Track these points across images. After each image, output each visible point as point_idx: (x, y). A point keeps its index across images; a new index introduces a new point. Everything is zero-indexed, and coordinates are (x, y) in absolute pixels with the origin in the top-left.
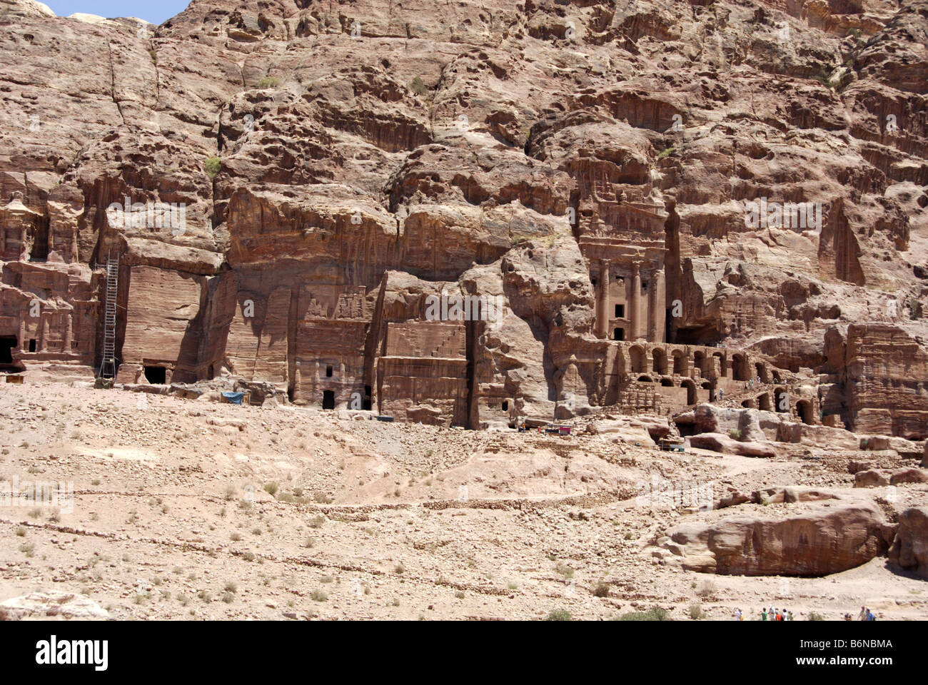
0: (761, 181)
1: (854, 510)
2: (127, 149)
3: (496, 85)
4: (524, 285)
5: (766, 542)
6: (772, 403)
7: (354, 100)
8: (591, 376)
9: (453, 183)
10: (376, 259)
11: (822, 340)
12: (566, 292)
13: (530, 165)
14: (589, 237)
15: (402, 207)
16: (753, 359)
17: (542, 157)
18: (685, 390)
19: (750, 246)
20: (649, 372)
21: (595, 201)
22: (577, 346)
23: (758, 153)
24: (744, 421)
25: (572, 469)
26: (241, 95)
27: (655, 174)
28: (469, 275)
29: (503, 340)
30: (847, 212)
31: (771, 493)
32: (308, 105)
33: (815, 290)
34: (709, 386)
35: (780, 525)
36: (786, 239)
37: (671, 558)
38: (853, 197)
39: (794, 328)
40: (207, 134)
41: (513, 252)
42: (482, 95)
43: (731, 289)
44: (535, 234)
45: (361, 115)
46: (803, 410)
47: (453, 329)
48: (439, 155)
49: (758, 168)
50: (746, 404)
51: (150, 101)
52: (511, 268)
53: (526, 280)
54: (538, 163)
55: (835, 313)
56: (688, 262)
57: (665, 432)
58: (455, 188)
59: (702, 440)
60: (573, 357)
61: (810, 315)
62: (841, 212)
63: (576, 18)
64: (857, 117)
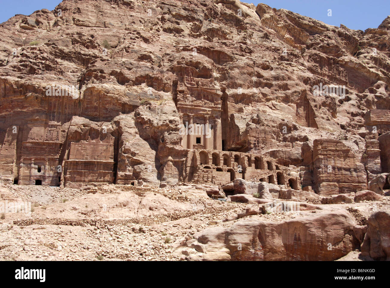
0: (267, 79)
1: (334, 215)
3: (144, 45)
4: (146, 123)
6: (275, 180)
7: (71, 46)
8: (180, 166)
9: (111, 74)
10: (67, 111)
11: (300, 152)
12: (167, 125)
13: (152, 68)
14: (182, 103)
15: (84, 86)
16: (265, 159)
17: (159, 66)
18: (229, 173)
19: (263, 109)
20: (210, 164)
21: (185, 86)
22: (172, 152)
23: (266, 67)
24: (261, 189)
25: (144, 202)
26: (20, 49)
27: (216, 74)
28: (117, 118)
29: (132, 150)
30: (308, 97)
32: (47, 47)
33: (295, 128)
34: (243, 172)
35: (280, 226)
36: (280, 107)
38: (310, 90)
39: (286, 146)
41: (141, 107)
42: (136, 48)
43: (253, 125)
44: (154, 99)
45: (75, 53)
46: (292, 183)
47: (107, 145)
48: (105, 62)
49: (266, 74)
50: (261, 180)
52: (139, 114)
53: (146, 120)
54: (156, 68)
55: (306, 139)
56: (232, 116)
57: (216, 193)
58: (112, 77)
59: (237, 197)
60: (170, 158)
61: (293, 140)
62: (306, 97)
63: (186, 26)
64: (309, 64)
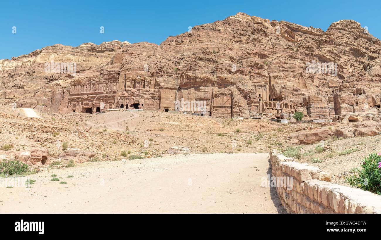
0: (286, 69)
1: (325, 131)
2: (159, 66)
3: (230, 52)
5: (309, 137)
6: (294, 113)
7: (202, 55)
8: (256, 108)
9: (226, 70)
11: (302, 100)
12: (250, 91)
14: (253, 80)
15: (215, 75)
16: (289, 104)
17: (242, 65)
18: (277, 110)
19: (286, 82)
20: (269, 107)
21: (254, 73)
22: (253, 102)
23: (285, 63)
24: (290, 116)
26: (179, 55)
27: (265, 67)
28: (230, 88)
29: (238, 101)
30: (303, 75)
31: (307, 128)
32: (193, 56)
33: (299, 90)
34: (281, 110)
36: (292, 80)
37: (289, 142)
38: (304, 72)
39: (296, 98)
40: (173, 63)
41: (238, 84)
42: (227, 53)
43: (283, 90)
44: (243, 80)
45: (204, 58)
48: (222, 65)
49: (285, 66)
50: (289, 113)
51: (162, 57)
52: (238, 87)
53: (242, 89)
54: (241, 66)
55: (303, 94)
56: (273, 85)
60: (253, 104)
61: (299, 95)
63: (243, 39)
64: (301, 57)
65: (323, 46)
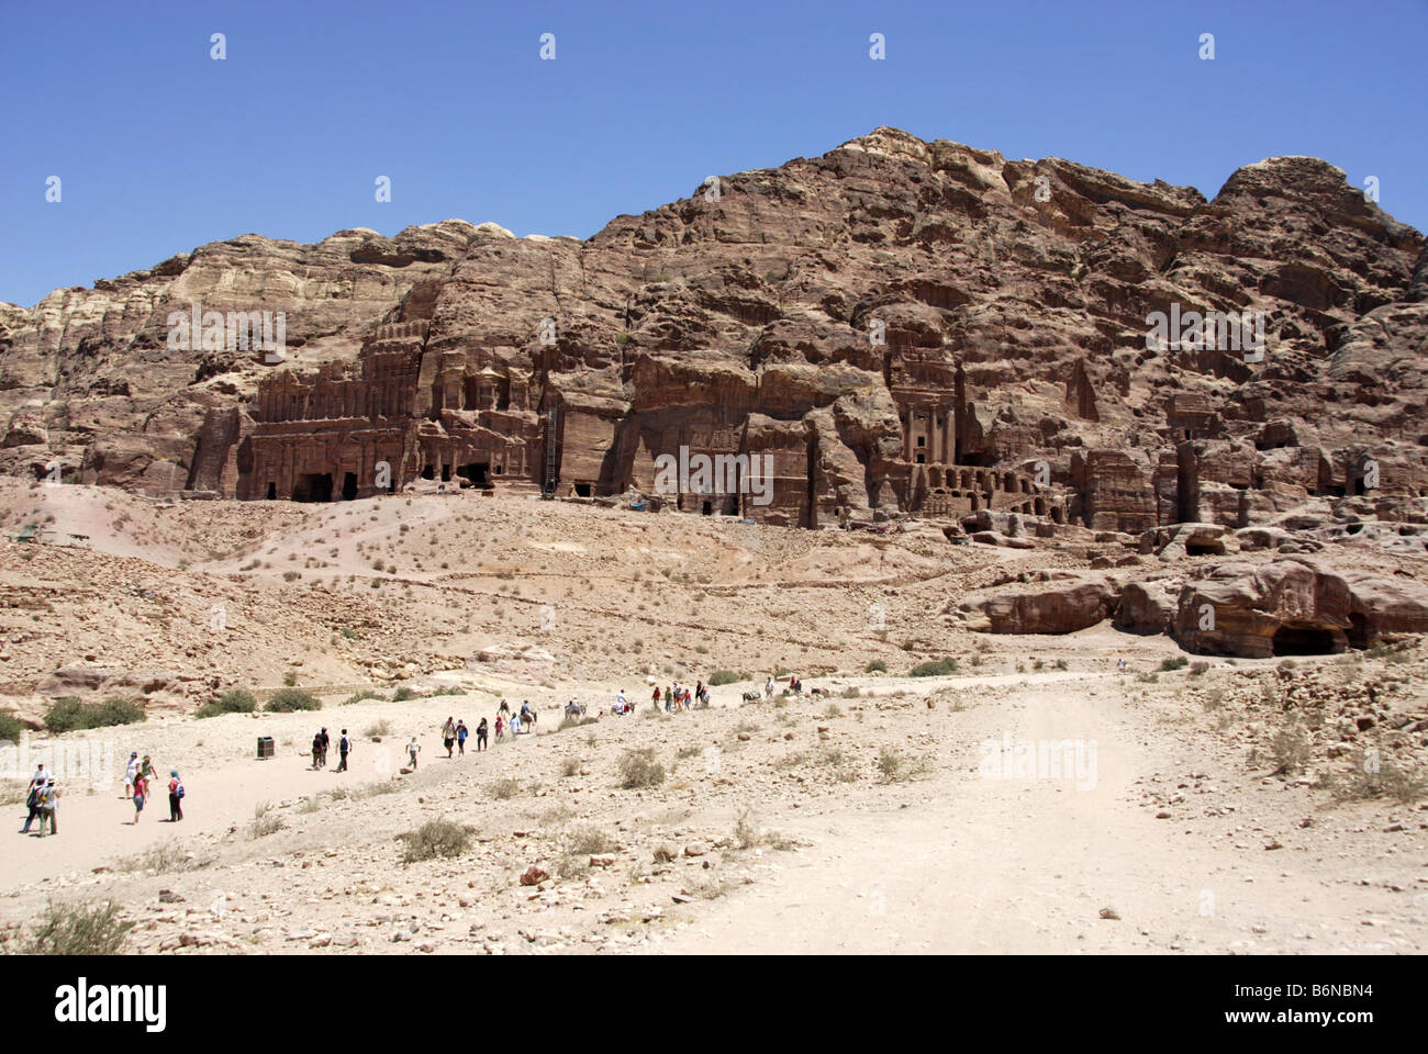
0: (1025, 345)
1: (1091, 586)
2: (563, 328)
3: (829, 276)
4: (851, 423)
5: (1028, 610)
6: (1033, 509)
7: (724, 289)
8: (900, 490)
9: (797, 348)
10: (740, 405)
11: (1068, 462)
12: (881, 427)
13: (854, 334)
14: (898, 387)
15: (760, 366)
16: (1019, 477)
17: (863, 328)
18: (970, 500)
19: (1016, 393)
20: (943, 487)
21: (903, 360)
22: (890, 467)
23: (1021, 325)
24: (1013, 522)
25: (887, 558)
26: (643, 287)
27: (946, 340)
28: (810, 415)
29: (835, 464)
30: (1086, 368)
31: (1031, 574)
32: (691, 293)
33: (1063, 426)
34: (988, 497)
35: (1039, 597)
36: (1042, 388)
37: (959, 623)
38: (1090, 357)
39: (1049, 453)
40: (618, 316)
41: (842, 398)
42: (818, 283)
43: (1003, 425)
44: (859, 385)
45: (730, 299)
46: (1055, 514)
47: (798, 456)
48: (787, 327)
49: (1020, 335)
50: (1014, 510)
51: (579, 294)
52: (841, 410)
53: (852, 419)
54: (859, 333)
55: (1078, 442)
56: (971, 405)
57: (955, 531)
58: (799, 352)
59: (981, 536)
60: (887, 476)
61: (1060, 444)
62: (1082, 368)
63: (887, 228)
64: (1091, 299)
65: (1183, 260)
